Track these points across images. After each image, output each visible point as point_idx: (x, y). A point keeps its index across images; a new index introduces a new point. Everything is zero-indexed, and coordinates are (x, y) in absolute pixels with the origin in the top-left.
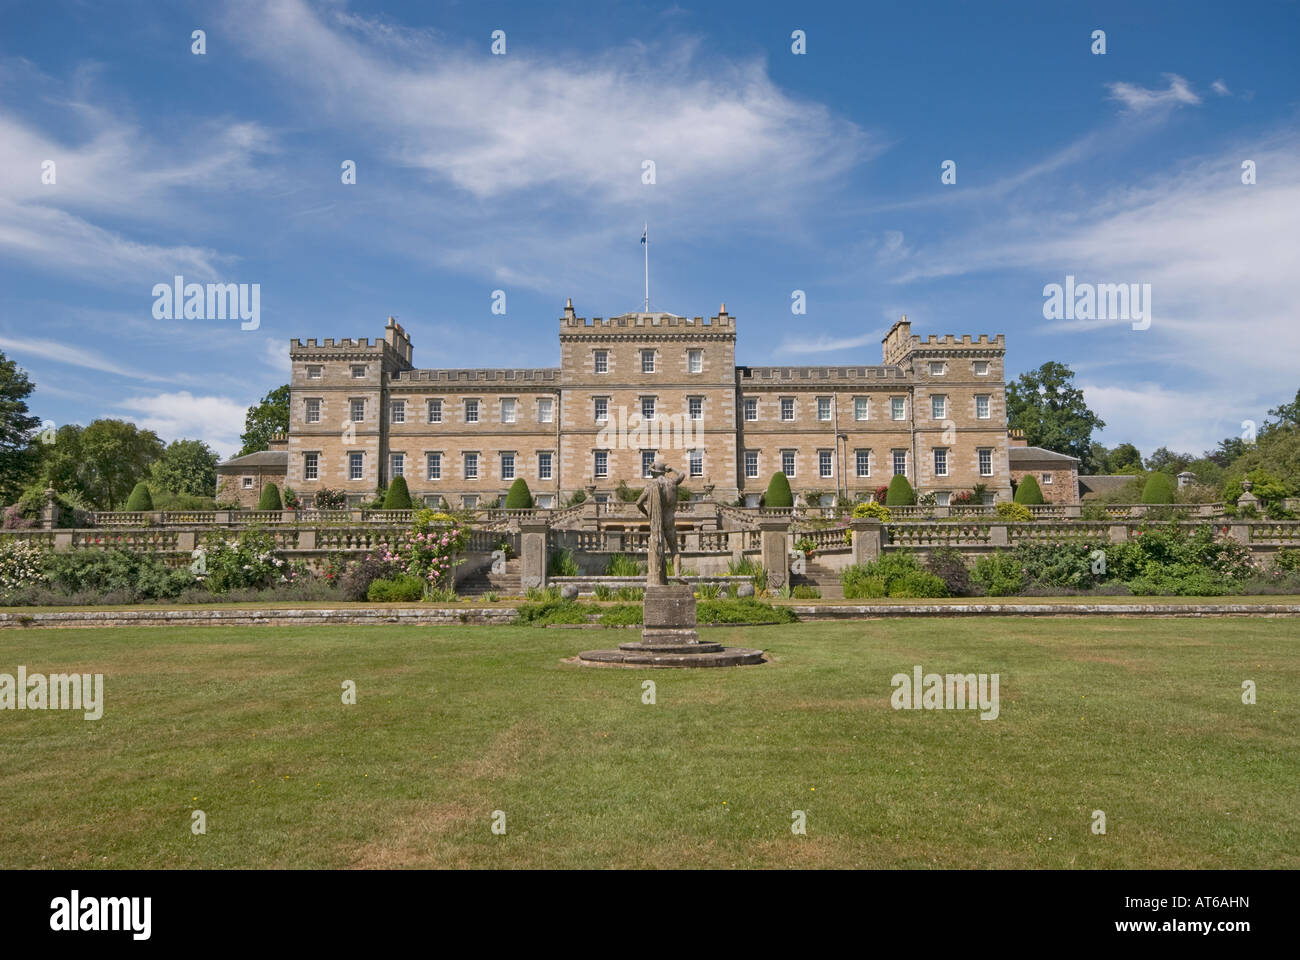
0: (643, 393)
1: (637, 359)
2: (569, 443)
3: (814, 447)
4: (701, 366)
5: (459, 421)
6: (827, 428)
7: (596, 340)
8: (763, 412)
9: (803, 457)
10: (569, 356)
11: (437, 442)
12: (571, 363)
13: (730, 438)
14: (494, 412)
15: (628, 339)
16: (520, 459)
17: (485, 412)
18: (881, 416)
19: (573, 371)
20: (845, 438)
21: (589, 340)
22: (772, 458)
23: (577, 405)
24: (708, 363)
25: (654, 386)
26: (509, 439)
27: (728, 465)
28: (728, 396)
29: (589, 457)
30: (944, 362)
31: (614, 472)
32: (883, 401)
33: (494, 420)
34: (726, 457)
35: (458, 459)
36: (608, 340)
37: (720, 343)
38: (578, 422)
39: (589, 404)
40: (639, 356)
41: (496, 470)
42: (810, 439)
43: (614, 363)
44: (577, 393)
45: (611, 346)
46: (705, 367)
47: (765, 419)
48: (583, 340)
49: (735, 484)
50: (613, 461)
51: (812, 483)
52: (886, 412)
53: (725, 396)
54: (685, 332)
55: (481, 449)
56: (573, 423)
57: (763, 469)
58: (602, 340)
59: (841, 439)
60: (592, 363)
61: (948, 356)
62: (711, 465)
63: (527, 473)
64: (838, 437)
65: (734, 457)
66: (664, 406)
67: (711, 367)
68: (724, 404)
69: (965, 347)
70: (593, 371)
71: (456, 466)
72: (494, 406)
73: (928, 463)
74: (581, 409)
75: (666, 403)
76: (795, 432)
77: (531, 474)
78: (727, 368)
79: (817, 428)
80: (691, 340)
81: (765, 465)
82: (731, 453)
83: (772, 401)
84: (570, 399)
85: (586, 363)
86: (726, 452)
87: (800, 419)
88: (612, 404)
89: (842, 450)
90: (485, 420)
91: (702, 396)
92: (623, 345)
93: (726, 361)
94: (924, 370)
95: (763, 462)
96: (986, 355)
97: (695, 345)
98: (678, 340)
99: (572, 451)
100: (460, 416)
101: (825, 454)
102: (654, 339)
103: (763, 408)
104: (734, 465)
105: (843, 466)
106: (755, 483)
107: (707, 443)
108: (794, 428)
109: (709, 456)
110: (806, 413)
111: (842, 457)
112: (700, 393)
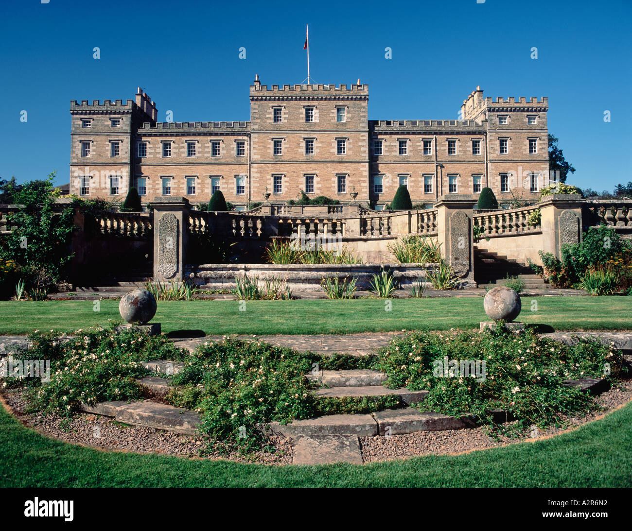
0: (306, 136)
1: (302, 113)
2: (256, 170)
3: (421, 173)
4: (345, 118)
5: (183, 155)
6: (429, 160)
7: (274, 100)
8: (387, 149)
9: (413, 179)
10: (257, 111)
11: (169, 170)
12: (257, 116)
13: (363, 166)
14: (207, 150)
15: (296, 99)
16: (224, 181)
17: (200, 150)
18: (465, 152)
19: (259, 121)
20: (442, 167)
21: (270, 100)
22: (392, 180)
23: (262, 144)
24: (350, 115)
25: (313, 131)
26: (217, 167)
27: (363, 184)
28: (364, 138)
29: (270, 179)
30: (507, 115)
31: (286, 189)
32: (466, 142)
33: (206, 155)
34: (362, 179)
35: (182, 181)
36: (283, 100)
37: (357, 102)
38: (262, 156)
39: (270, 143)
40: (304, 111)
41: (208, 188)
42: (418, 167)
43: (287, 116)
44: (262, 136)
45: (284, 104)
46: (348, 118)
47: (388, 154)
48: (266, 100)
49: (368, 198)
50: (286, 182)
51: (420, 197)
52: (468, 149)
53: (360, 138)
54: (334, 94)
55: (198, 175)
56: (259, 157)
57: (388, 187)
58: (279, 100)
59: (439, 167)
60: (272, 116)
61: (511, 111)
62: (352, 185)
63: (228, 190)
64: (437, 166)
65: (367, 179)
66: (320, 145)
67: (351, 118)
68: (360, 144)
69: (521, 105)
70: (272, 121)
71: (181, 186)
72: (206, 145)
73: (496, 184)
74: (265, 147)
75: (322, 143)
76: (408, 162)
77: (231, 191)
78: (362, 119)
79: (423, 160)
80: (339, 99)
82: (365, 176)
83: (393, 142)
84: (257, 140)
85: (267, 116)
86: (362, 176)
87: (412, 154)
88: (284, 144)
89: (439, 175)
90: (200, 155)
91: (346, 138)
92: (292, 103)
93: (361, 114)
94: (494, 121)
95: (386, 182)
96: (536, 111)
97: (341, 103)
98: (330, 99)
99: (258, 175)
100: (184, 152)
101: (427, 177)
102: (313, 99)
103: (386, 146)
104: (367, 184)
105: (440, 186)
106: (381, 196)
107: (349, 170)
108: (406, 160)
109: (350, 179)
110: (415, 150)
111: (439, 179)
112: (344, 136)
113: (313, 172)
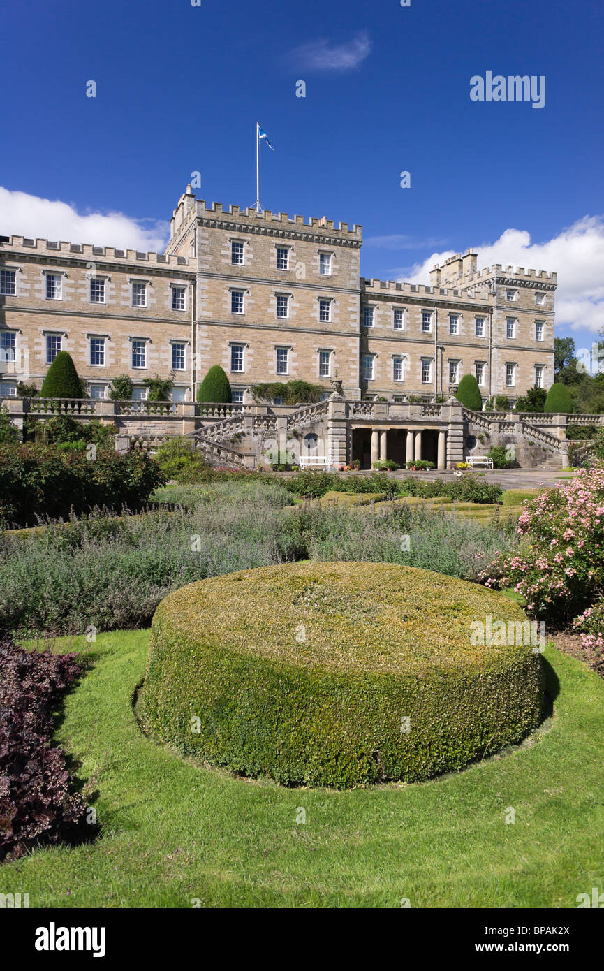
0: (278, 290)
1: (273, 255)
2: (206, 334)
3: (418, 355)
4: (330, 270)
5: (83, 299)
6: (428, 339)
7: (233, 229)
8: (380, 320)
9: (408, 363)
10: (206, 242)
11: (59, 321)
12: (208, 250)
13: (354, 341)
14: (124, 294)
15: (265, 233)
16: (153, 347)
17: (114, 293)
18: (468, 332)
19: (210, 258)
20: (443, 349)
21: (227, 228)
22: (385, 363)
23: (215, 295)
24: (337, 267)
25: (289, 284)
26: (141, 324)
27: (352, 366)
28: (353, 301)
29: (226, 350)
30: (516, 290)
31: (250, 367)
32: (470, 319)
33: (123, 303)
34: (351, 359)
35: (82, 342)
36: (246, 231)
37: (347, 250)
38: (214, 312)
39: (226, 295)
40: (275, 251)
41: (125, 357)
42: (416, 348)
43: (251, 256)
44: (215, 282)
45: (248, 237)
46: (334, 270)
47: (381, 326)
48: (220, 227)
49: (358, 385)
50: (249, 355)
51: (417, 387)
52: (471, 329)
53: (350, 301)
54: (317, 233)
55: (109, 334)
56: (210, 314)
57: (378, 372)
58: (240, 229)
59: (439, 350)
60: (229, 253)
61: (520, 285)
62: (338, 365)
63: (161, 362)
64: (437, 347)
65: (357, 359)
66: (298, 305)
67: (339, 271)
68: (350, 309)
69: (531, 279)
70: (230, 261)
71: (81, 350)
72: (124, 286)
73: (502, 375)
74: (219, 300)
75: (299, 302)
76: (405, 340)
77: (165, 363)
78: (353, 274)
79: (422, 338)
80: (323, 242)
81: (380, 369)
82: (355, 355)
83: (387, 310)
84: (207, 287)
85: (223, 252)
86: (351, 355)
87: (409, 329)
88: (248, 298)
89: (439, 359)
90: (113, 302)
91: (331, 299)
92: (260, 238)
93: (352, 267)
94: (502, 295)
95: (378, 365)
96: (544, 288)
97: (326, 247)
98: (312, 240)
99: (209, 342)
100: (85, 295)
101: (426, 361)
102: (289, 237)
103: (379, 316)
104: (357, 366)
105: (440, 374)
106: (371, 384)
107: (335, 344)
108: (402, 336)
109: (336, 357)
110: (412, 323)
111: (439, 365)
112: (329, 296)
113: (288, 344)
